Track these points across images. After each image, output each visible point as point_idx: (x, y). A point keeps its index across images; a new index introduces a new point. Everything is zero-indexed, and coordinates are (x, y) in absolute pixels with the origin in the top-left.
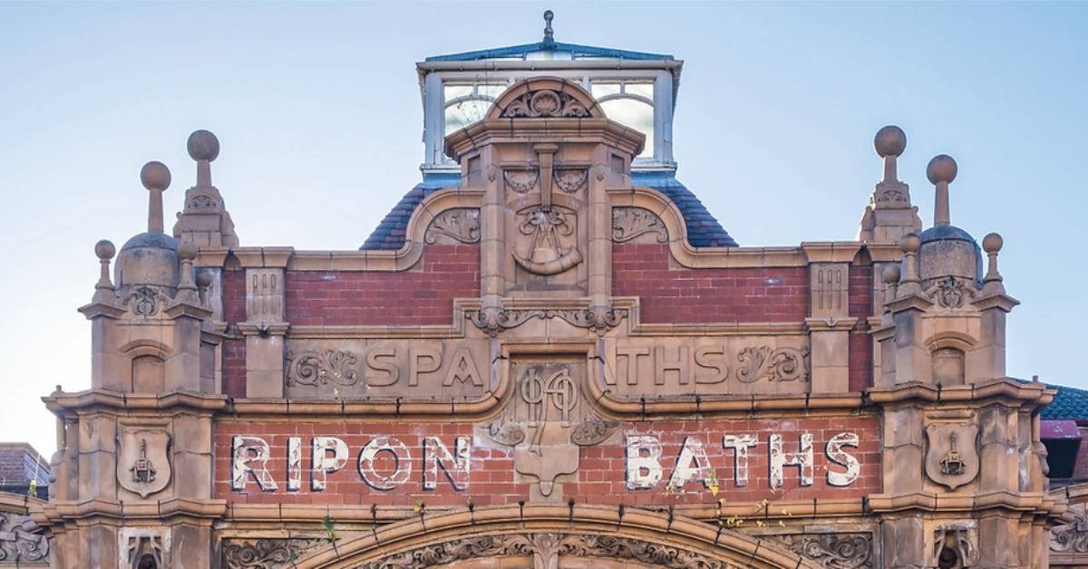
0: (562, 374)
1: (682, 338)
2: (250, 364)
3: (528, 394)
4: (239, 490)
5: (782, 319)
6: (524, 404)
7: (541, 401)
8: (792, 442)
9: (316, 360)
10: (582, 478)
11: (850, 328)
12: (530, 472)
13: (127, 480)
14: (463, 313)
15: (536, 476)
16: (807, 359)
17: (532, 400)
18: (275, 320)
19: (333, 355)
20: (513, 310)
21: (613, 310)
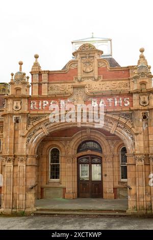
0: (81, 90)
1: (109, 81)
2: (43, 88)
4: (31, 109)
5: (125, 78)
6: (75, 95)
8: (118, 99)
9: (53, 87)
13: (14, 109)
14: (75, 79)
20: (83, 78)
21: (98, 77)
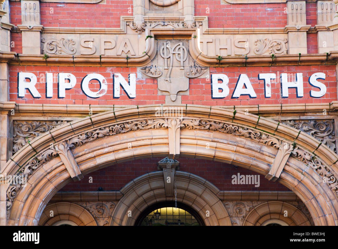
0: (179, 45)
1: (228, 35)
2: (24, 44)
3: (163, 54)
4: (22, 97)
5: (275, 26)
6: (162, 59)
7: (170, 57)
9: (56, 43)
10: (191, 93)
11: (308, 30)
12: (166, 90)
14: (126, 23)
15: (168, 92)
16: (287, 44)
17: (166, 56)
18: (36, 24)
19: (64, 41)
20: (149, 22)
21: (195, 22)
